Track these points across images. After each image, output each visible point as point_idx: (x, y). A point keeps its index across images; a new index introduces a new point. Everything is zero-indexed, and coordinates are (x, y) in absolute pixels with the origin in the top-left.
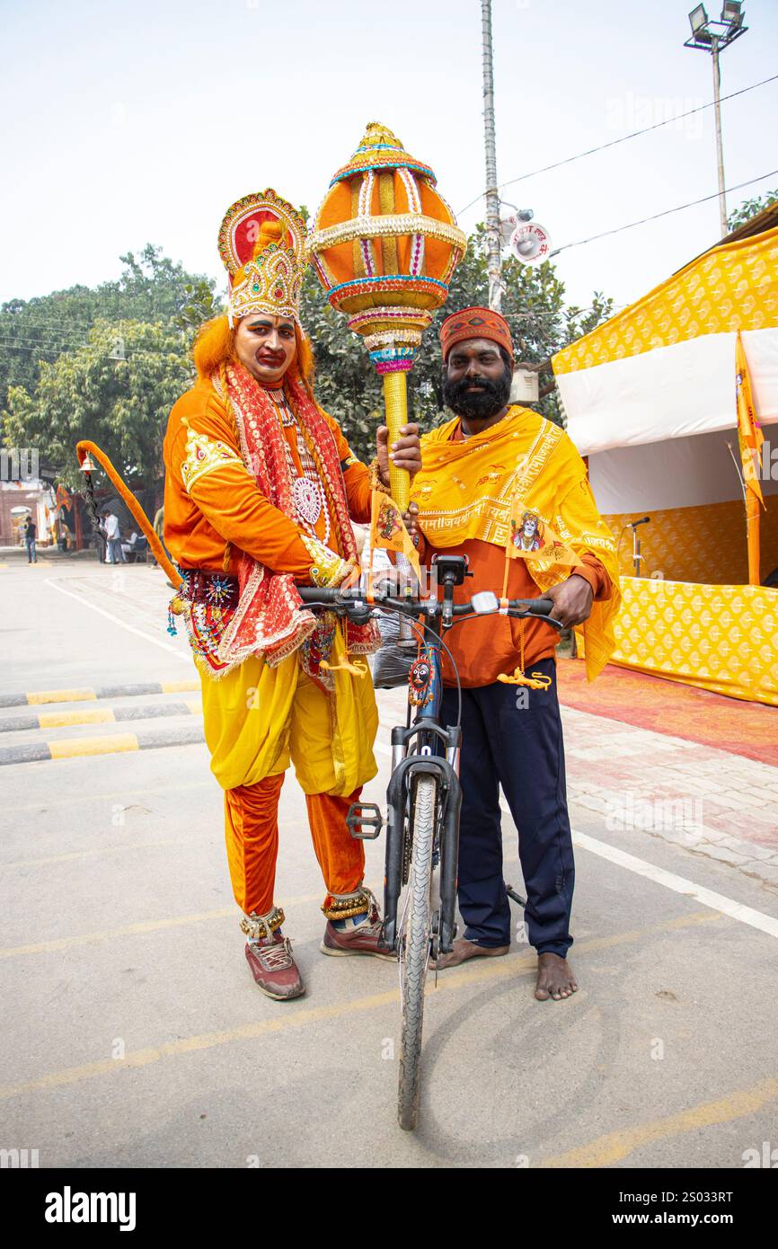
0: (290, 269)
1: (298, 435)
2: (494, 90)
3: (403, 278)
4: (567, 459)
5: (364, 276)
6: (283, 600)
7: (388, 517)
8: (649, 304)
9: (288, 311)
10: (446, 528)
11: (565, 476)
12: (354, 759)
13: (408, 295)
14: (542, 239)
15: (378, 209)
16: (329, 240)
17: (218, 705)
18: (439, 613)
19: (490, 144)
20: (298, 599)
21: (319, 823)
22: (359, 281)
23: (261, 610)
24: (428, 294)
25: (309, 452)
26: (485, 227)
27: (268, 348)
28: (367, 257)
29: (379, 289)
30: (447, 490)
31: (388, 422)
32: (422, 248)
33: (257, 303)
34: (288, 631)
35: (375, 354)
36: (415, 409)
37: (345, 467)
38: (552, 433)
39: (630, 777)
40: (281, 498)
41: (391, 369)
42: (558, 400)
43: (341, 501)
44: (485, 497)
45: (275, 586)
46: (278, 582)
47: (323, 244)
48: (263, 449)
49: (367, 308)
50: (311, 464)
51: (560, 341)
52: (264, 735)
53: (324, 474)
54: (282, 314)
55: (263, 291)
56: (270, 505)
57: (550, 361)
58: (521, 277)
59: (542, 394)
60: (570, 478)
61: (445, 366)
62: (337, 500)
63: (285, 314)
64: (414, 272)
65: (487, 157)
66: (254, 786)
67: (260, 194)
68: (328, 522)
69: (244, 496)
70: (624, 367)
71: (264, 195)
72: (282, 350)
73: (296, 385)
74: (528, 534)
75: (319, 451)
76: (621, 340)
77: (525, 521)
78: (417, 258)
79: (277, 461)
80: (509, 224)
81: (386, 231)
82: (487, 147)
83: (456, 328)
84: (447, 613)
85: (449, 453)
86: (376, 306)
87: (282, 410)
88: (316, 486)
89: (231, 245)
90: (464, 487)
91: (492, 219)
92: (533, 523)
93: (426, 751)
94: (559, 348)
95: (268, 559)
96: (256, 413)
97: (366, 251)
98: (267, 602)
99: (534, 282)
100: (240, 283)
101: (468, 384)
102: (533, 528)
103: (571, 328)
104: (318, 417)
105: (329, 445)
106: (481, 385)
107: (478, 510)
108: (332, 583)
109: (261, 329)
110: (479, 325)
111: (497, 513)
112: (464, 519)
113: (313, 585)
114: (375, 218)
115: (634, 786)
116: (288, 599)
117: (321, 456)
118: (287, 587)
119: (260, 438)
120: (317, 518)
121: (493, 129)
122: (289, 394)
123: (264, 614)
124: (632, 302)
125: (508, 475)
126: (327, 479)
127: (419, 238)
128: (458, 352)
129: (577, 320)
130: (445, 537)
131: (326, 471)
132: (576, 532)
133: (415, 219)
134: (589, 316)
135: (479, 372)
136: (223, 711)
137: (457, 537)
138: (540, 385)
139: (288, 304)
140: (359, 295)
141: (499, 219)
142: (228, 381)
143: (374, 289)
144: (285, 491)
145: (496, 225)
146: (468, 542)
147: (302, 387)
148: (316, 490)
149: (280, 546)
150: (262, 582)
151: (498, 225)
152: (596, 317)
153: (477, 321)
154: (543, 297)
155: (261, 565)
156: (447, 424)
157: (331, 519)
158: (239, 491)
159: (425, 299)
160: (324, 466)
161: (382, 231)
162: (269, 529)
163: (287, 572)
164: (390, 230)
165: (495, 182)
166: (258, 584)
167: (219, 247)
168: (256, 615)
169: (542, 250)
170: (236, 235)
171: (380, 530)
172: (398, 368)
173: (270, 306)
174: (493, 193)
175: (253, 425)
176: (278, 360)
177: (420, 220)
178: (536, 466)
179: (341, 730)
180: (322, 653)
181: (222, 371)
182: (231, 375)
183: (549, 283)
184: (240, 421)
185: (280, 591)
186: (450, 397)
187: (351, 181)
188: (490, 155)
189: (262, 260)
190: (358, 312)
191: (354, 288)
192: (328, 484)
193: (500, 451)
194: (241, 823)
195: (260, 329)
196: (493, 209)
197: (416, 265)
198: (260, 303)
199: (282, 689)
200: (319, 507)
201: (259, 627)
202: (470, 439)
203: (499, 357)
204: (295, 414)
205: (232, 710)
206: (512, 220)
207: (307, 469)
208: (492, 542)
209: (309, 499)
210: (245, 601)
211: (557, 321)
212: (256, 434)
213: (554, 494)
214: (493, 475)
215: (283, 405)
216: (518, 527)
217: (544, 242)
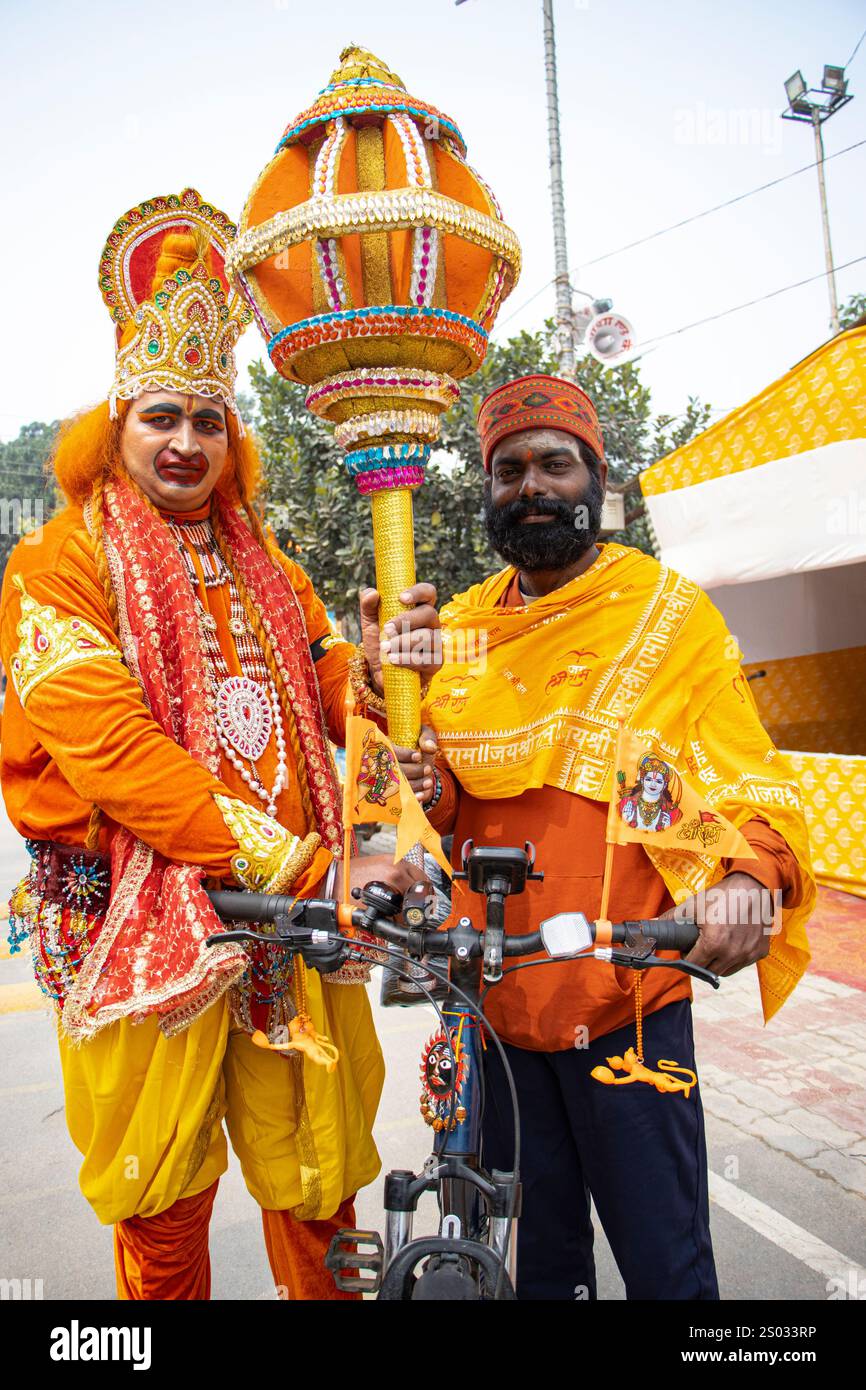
0: (214, 315)
1: (233, 600)
2: (562, 159)
3: (398, 311)
4: (706, 638)
5: (325, 308)
6: (182, 919)
7: (379, 764)
8: (763, 405)
9: (211, 386)
10: (493, 763)
11: (704, 670)
12: (334, 1161)
13: (410, 346)
14: (623, 333)
15: (351, 180)
16: (261, 244)
17: (84, 1083)
18: (477, 953)
19: (558, 222)
20: (211, 917)
21: (283, 1255)
22: (317, 320)
23: (146, 929)
24: (450, 344)
25: (252, 630)
26: (555, 322)
27: (175, 452)
28: (329, 273)
29: (354, 334)
30: (491, 696)
31: (379, 580)
32: (433, 254)
33: (155, 373)
34: (191, 980)
35: (352, 456)
36: (473, 540)
37: (317, 652)
38: (679, 592)
39: (770, 1054)
40: (189, 719)
41: (383, 483)
42: (649, 527)
43: (308, 715)
44: (562, 711)
45: (170, 887)
46: (174, 879)
47: (252, 254)
48: (157, 630)
49: (336, 372)
50: (255, 650)
51: (648, 456)
52: (167, 1137)
53: (278, 668)
54: (198, 392)
55: (165, 351)
56: (161, 737)
57: (638, 481)
58: (600, 381)
59: (628, 520)
60: (715, 673)
61: (488, 479)
62: (300, 714)
63: (204, 392)
64: (420, 299)
65: (556, 238)
66: (158, 1217)
67: (173, 197)
68: (282, 754)
69: (110, 721)
70: (729, 485)
71: (180, 198)
72: (200, 455)
73: (233, 514)
74: (650, 797)
75: (269, 628)
76: (727, 452)
77: (644, 773)
78: (423, 273)
79: (184, 652)
80: (583, 316)
81: (363, 220)
82: (556, 226)
83: (501, 412)
84: (493, 955)
85: (498, 629)
86: (352, 367)
87: (204, 560)
88: (263, 689)
89: (123, 281)
90: (525, 690)
91: (564, 311)
92: (659, 776)
93: (451, 1225)
94: (646, 465)
95: (157, 840)
96: (151, 564)
97: (327, 260)
98: (159, 913)
99: (614, 386)
100: (129, 341)
101: (525, 509)
102: (660, 787)
103: (660, 441)
104: (270, 567)
105: (286, 618)
106: (547, 512)
107: (548, 734)
108: (274, 884)
109: (164, 418)
110: (540, 406)
111: (584, 737)
112: (525, 747)
113: (239, 888)
114: (345, 197)
115: (778, 1071)
116: (191, 916)
117: (272, 636)
118: (190, 895)
119: (152, 611)
120: (262, 748)
121: (561, 204)
122: (219, 529)
123: (151, 936)
124: (742, 404)
125: (603, 669)
126: (282, 677)
127: (426, 233)
128: (505, 456)
129: (667, 432)
130: (490, 781)
131: (280, 662)
132: (729, 775)
133: (418, 198)
134: (682, 425)
135: (542, 489)
136: (93, 1098)
137: (511, 781)
138: (626, 511)
139: (210, 374)
140: (320, 348)
141: (571, 310)
142: (105, 509)
143: (345, 335)
144: (197, 706)
145: (568, 318)
146: (530, 792)
147: (245, 519)
148: (264, 697)
149: (174, 816)
150: (149, 875)
151: (570, 317)
152: (690, 427)
153: (537, 400)
154: (625, 403)
155: (146, 847)
156: (496, 576)
157: (289, 747)
158: (104, 710)
159: (444, 355)
160: (277, 653)
161: (355, 221)
162: (154, 785)
163: (190, 864)
164: (372, 219)
165: (565, 266)
166: (141, 880)
167: (101, 284)
168: (137, 940)
169: (625, 346)
170: (131, 264)
171: (364, 789)
172: (397, 481)
173: (177, 378)
174: (564, 279)
175: (141, 586)
176: (194, 473)
177: (427, 199)
178: (652, 651)
179: (310, 1115)
180: (274, 985)
181: (96, 492)
182: (112, 498)
183: (632, 388)
184: (119, 579)
185: (177, 898)
186: (496, 534)
187: (305, 141)
188: (559, 235)
189: (163, 299)
190: (321, 379)
191: (308, 332)
192: (285, 685)
193: (588, 625)
194: (138, 1274)
195: (162, 418)
196: (564, 298)
197: (422, 286)
198: (161, 373)
199: (198, 1056)
200: (268, 726)
201: (140, 966)
202: (533, 605)
203: (579, 459)
204: (229, 564)
205: (106, 1096)
206: (587, 312)
207: (245, 660)
208: (576, 790)
209: (247, 715)
210: (116, 914)
211: (644, 433)
212: (146, 603)
213: (686, 701)
214: (575, 669)
215: (207, 549)
216: (631, 783)
217: (626, 337)
